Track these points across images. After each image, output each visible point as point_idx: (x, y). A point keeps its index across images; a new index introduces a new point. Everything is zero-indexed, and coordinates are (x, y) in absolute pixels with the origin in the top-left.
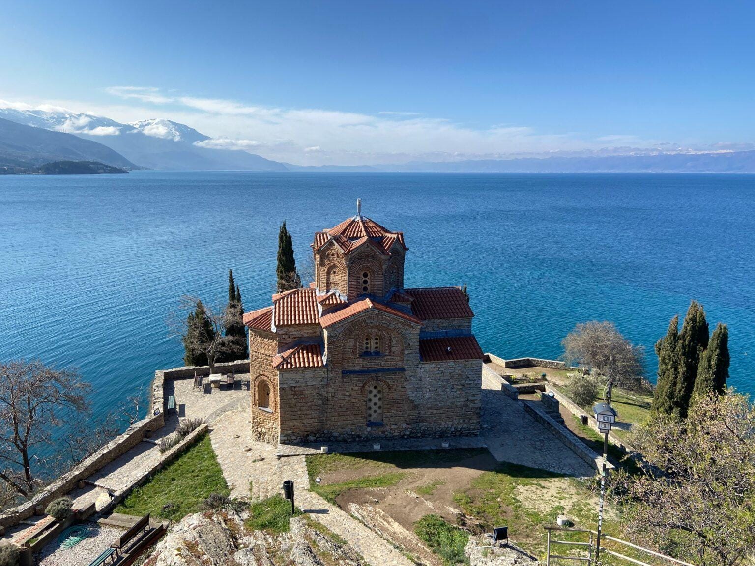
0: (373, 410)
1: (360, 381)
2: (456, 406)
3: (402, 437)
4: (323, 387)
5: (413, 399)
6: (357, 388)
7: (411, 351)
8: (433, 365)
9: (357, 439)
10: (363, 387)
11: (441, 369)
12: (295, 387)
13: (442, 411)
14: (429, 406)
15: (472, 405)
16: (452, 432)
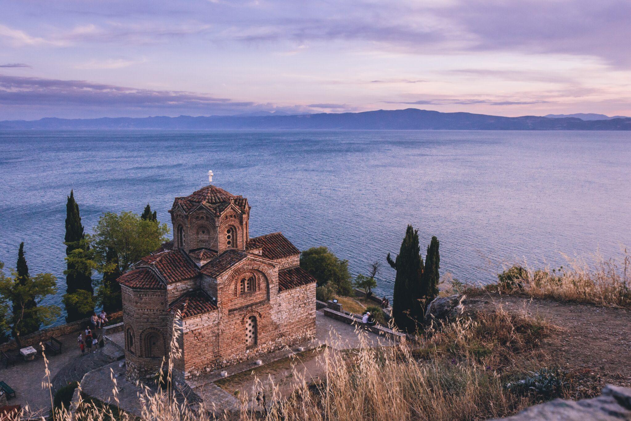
0: (248, 336)
1: (240, 315)
2: (302, 320)
3: (270, 352)
4: (215, 326)
5: (275, 321)
6: (239, 321)
7: (273, 285)
8: (287, 293)
9: (241, 361)
10: (243, 319)
11: (292, 295)
12: (195, 330)
13: (293, 326)
14: (286, 324)
15: (310, 317)
16: (300, 339)
